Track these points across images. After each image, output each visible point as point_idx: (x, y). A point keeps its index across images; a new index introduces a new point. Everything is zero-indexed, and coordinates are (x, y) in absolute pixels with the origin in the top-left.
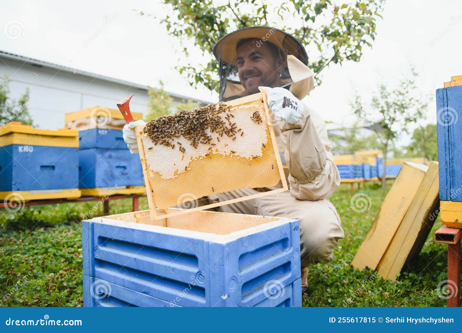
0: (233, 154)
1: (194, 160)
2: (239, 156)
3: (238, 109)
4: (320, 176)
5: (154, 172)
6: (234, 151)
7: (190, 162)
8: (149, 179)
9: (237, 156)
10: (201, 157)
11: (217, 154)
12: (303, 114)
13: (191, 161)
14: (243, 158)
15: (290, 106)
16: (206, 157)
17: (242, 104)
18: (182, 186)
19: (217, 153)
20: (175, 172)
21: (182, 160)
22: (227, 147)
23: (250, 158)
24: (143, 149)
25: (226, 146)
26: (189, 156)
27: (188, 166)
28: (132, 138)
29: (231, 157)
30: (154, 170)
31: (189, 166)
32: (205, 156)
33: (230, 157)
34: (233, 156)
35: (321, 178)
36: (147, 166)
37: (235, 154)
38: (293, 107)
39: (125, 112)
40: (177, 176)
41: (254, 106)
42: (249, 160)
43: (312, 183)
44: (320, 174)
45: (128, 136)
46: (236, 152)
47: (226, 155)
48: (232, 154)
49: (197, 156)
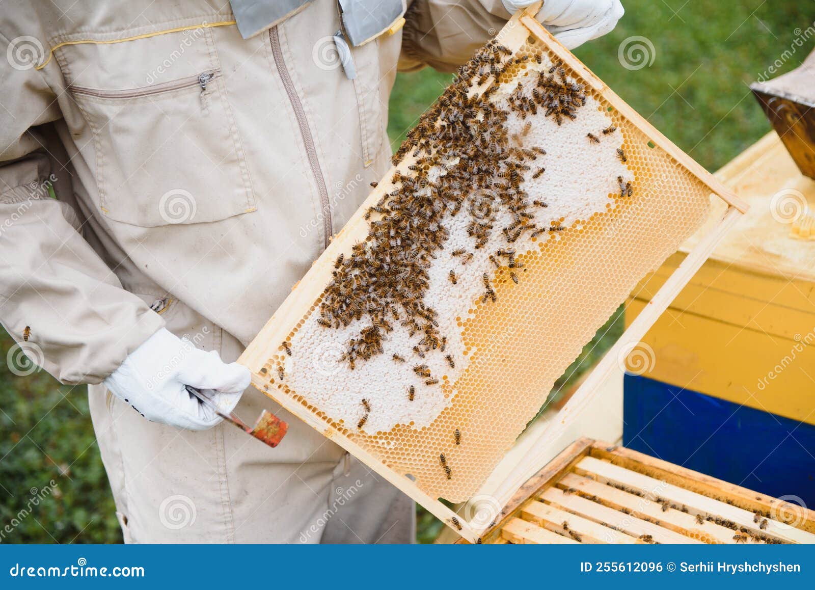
1: (468, 320)
2: (578, 222)
5: (385, 433)
7: (463, 334)
8: (385, 461)
13: (463, 329)
23: (608, 205)
26: (449, 323)
33: (555, 242)
37: (564, 224)
40: (455, 392)
42: (609, 211)
46: (563, 219)
47: (541, 245)
49: (471, 305)
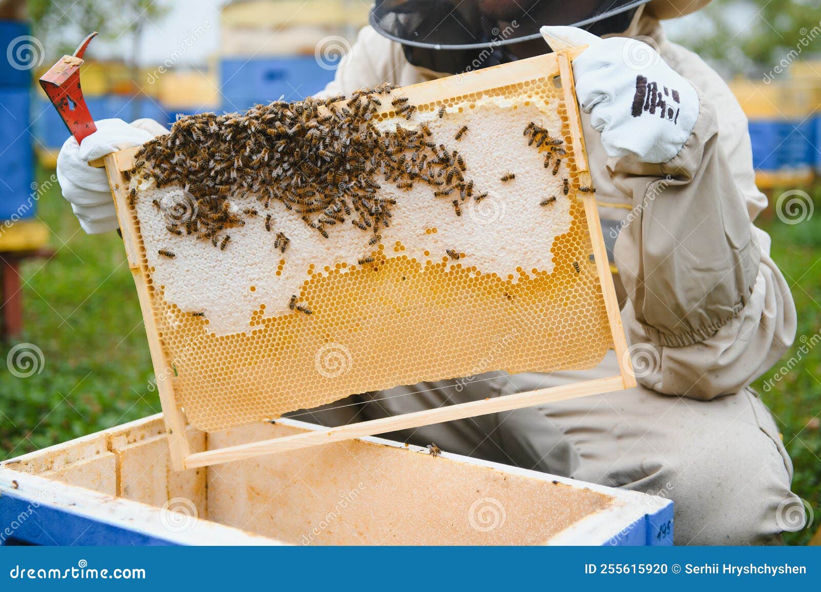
0: (455, 263)
1: (320, 275)
2: (474, 269)
3: (472, 107)
4: (736, 324)
5: (179, 311)
6: (459, 250)
7: (306, 283)
8: (161, 335)
9: (468, 270)
10: (344, 265)
11: (398, 258)
12: (697, 132)
13: (309, 278)
14: (488, 276)
15: (658, 110)
16: (359, 268)
17: (487, 92)
18: (279, 359)
19: (401, 254)
20: (255, 313)
21: (278, 273)
22: (433, 235)
23: (511, 277)
24: (139, 229)
25: (428, 232)
26: (300, 262)
27: (298, 295)
28: (93, 191)
29: (447, 270)
30: (182, 306)
31: (302, 294)
32: (356, 263)
33: (443, 270)
34: (453, 267)
35: (739, 331)
36: (152, 288)
37: (461, 261)
38: (666, 114)
39: (67, 104)
40: (262, 327)
41: (528, 100)
42: (509, 282)
43: (706, 346)
44: (737, 317)
45: (80, 184)
46: (463, 255)
47: (429, 262)
48: (451, 263)
49: (331, 264)
